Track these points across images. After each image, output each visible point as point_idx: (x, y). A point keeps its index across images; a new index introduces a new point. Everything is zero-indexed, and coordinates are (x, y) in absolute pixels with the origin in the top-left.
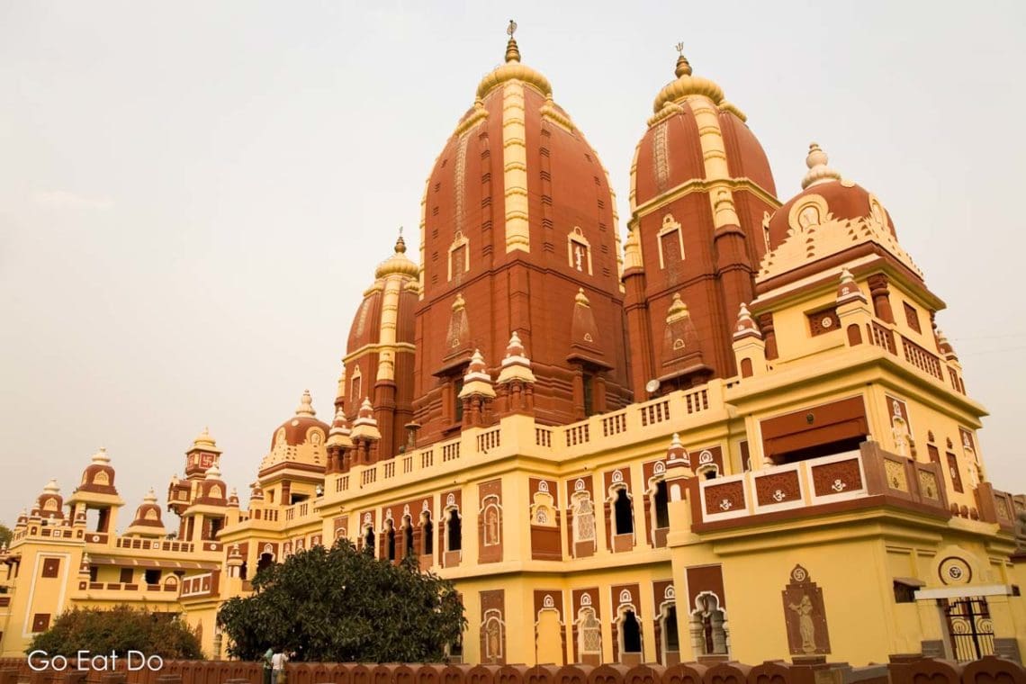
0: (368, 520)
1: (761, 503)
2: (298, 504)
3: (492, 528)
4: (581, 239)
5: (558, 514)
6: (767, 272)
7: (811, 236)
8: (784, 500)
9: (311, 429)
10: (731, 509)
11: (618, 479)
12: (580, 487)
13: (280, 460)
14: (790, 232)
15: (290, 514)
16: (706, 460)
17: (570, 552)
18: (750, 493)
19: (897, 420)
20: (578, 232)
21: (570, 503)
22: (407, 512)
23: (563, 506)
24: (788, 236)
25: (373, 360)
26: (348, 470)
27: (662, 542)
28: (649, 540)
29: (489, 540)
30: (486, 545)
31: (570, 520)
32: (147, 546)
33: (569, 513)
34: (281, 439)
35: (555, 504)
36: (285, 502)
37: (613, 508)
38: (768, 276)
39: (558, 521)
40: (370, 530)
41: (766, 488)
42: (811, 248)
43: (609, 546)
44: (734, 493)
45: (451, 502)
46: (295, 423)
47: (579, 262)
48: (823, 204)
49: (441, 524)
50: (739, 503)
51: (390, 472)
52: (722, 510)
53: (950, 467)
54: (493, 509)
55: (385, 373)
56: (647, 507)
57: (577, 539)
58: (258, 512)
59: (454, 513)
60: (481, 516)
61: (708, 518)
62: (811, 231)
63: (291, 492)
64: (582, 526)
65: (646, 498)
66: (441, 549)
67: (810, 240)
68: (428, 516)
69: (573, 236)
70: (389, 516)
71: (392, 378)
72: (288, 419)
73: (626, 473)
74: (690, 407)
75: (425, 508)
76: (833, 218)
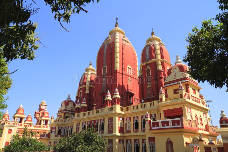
0: (84, 123)
1: (162, 126)
2: (67, 119)
3: (111, 127)
4: (130, 67)
5: (124, 124)
6: (166, 81)
7: (175, 74)
8: (166, 126)
9: (70, 102)
10: (157, 127)
11: (136, 118)
12: (128, 119)
13: (63, 109)
14: (171, 73)
15: (65, 121)
16: (153, 116)
17: (126, 132)
18: (160, 124)
19: (189, 112)
20: (129, 66)
21: (126, 122)
22: (93, 122)
23: (125, 123)
24: (171, 74)
25: (85, 89)
26: (80, 113)
27: (144, 131)
28: (142, 131)
29: (110, 129)
30: (109, 130)
31: (126, 125)
32: (31, 126)
33: (126, 124)
34: (63, 104)
35: (123, 122)
36: (64, 118)
37: (135, 124)
38: (167, 82)
39: (124, 126)
40: (85, 125)
41: (163, 123)
42: (175, 77)
43: (134, 131)
44: (157, 124)
45: (102, 121)
46: (67, 101)
47: (129, 72)
48: (178, 68)
49: (100, 125)
50: (158, 126)
51: (89, 114)
52: (155, 127)
53: (200, 120)
54: (111, 123)
55: (87, 92)
56: (141, 124)
57: (127, 129)
58: (59, 120)
59: (103, 123)
60: (108, 124)
61: (152, 128)
62: (175, 73)
63: (66, 116)
64: (129, 127)
65: (141, 122)
66: (100, 130)
67: (175, 75)
68: (97, 123)
69: (128, 66)
70: (89, 123)
71: (88, 93)
72: (65, 100)
73: (138, 117)
74: (150, 105)
75: (97, 122)
76: (180, 71)
